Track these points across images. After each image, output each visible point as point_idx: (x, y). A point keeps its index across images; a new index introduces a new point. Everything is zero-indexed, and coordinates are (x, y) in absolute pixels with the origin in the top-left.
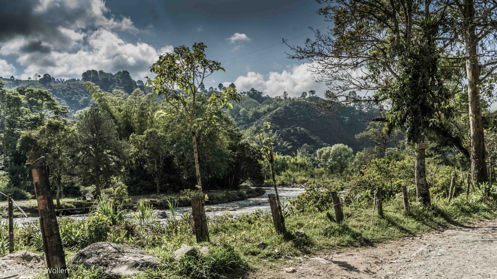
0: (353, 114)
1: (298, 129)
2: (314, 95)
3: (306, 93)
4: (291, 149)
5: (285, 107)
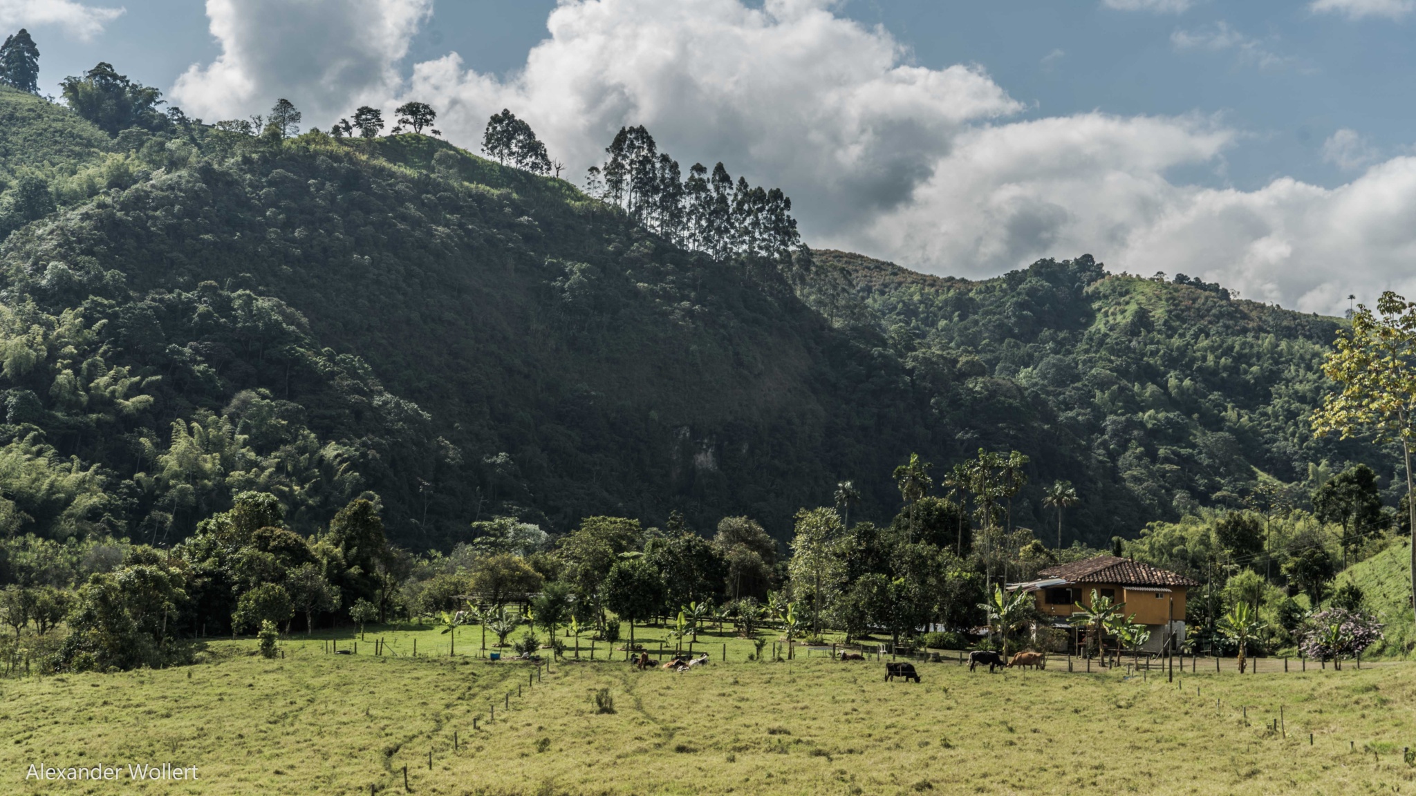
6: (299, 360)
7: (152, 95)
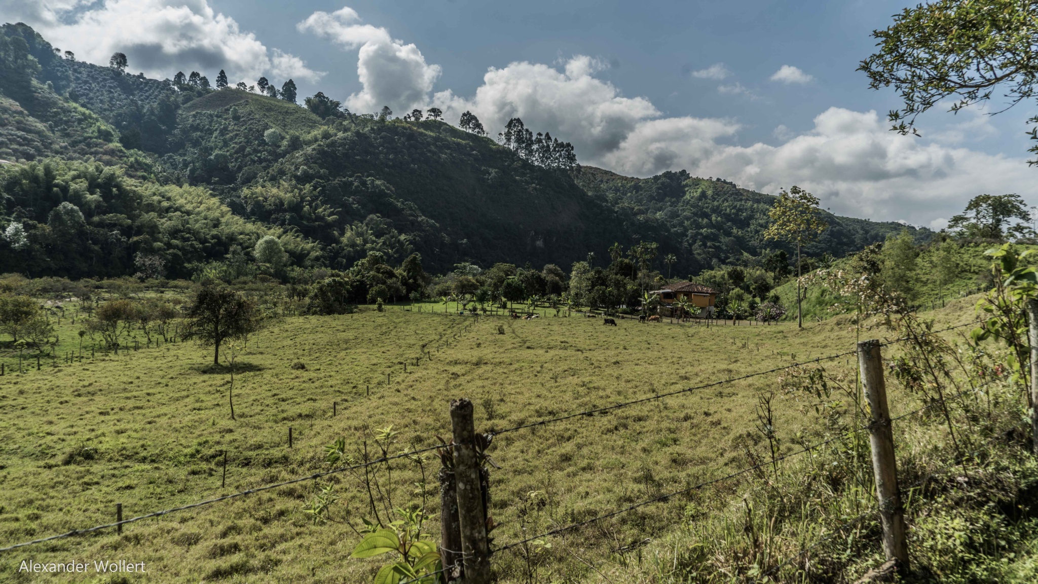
0: (509, 165)
1: (369, 182)
2: (438, 119)
3: (420, 112)
4: (335, 221)
5: (358, 134)
6: (391, 204)
7: (337, 104)
